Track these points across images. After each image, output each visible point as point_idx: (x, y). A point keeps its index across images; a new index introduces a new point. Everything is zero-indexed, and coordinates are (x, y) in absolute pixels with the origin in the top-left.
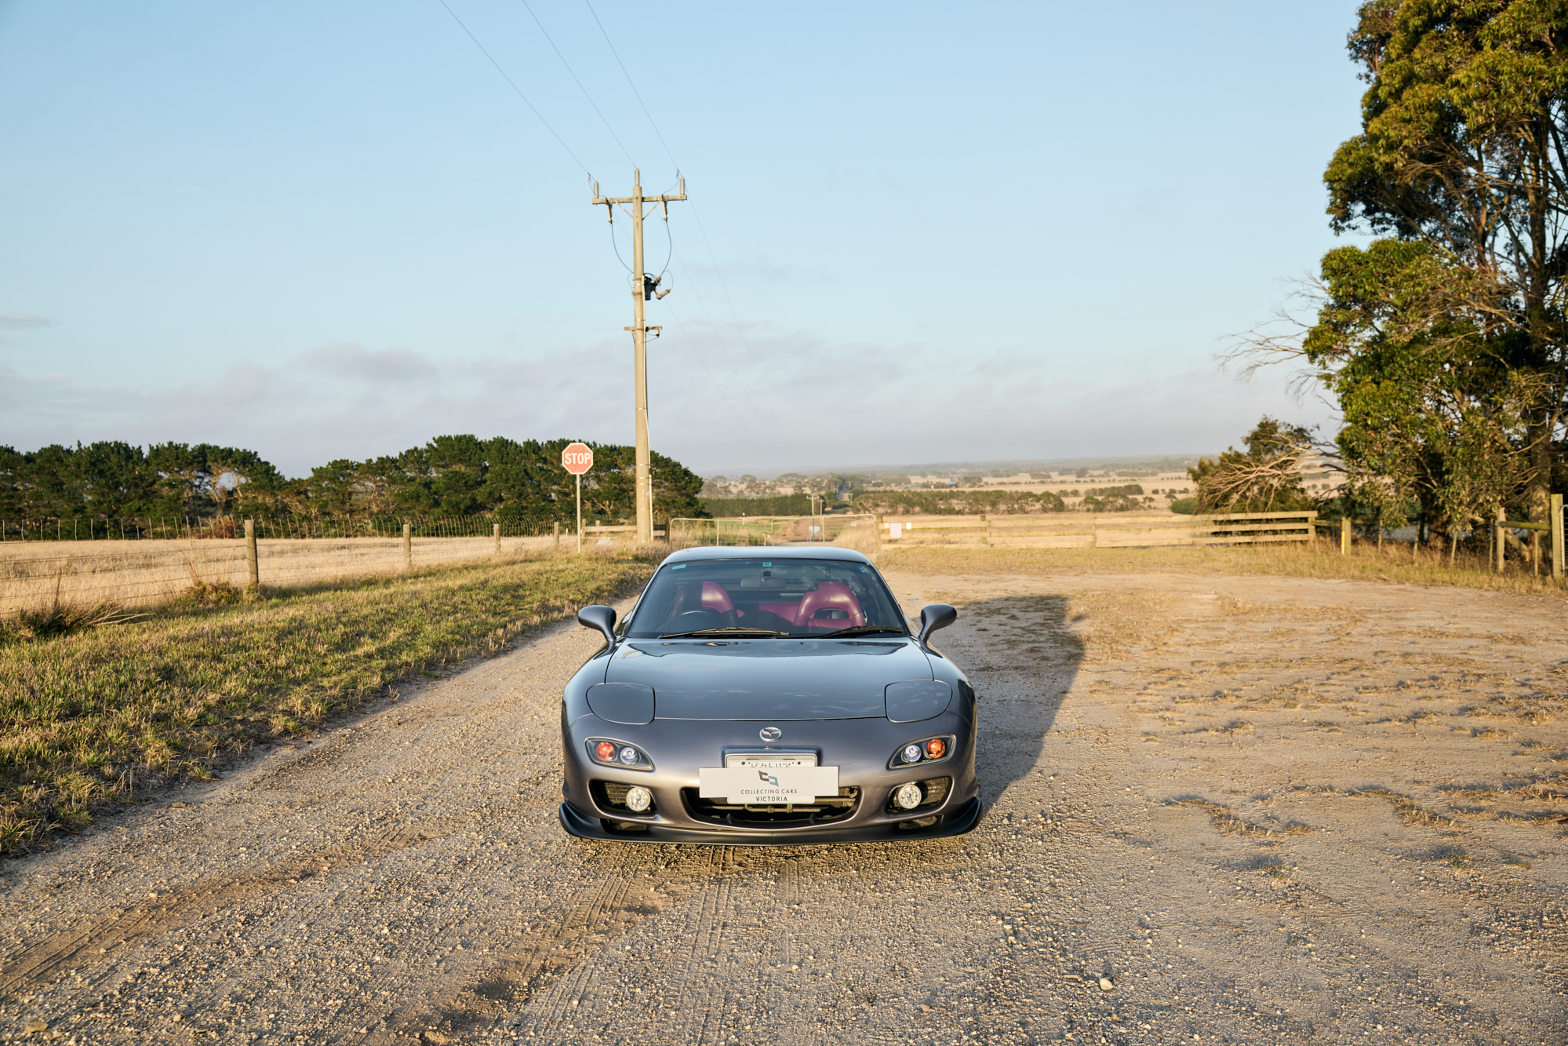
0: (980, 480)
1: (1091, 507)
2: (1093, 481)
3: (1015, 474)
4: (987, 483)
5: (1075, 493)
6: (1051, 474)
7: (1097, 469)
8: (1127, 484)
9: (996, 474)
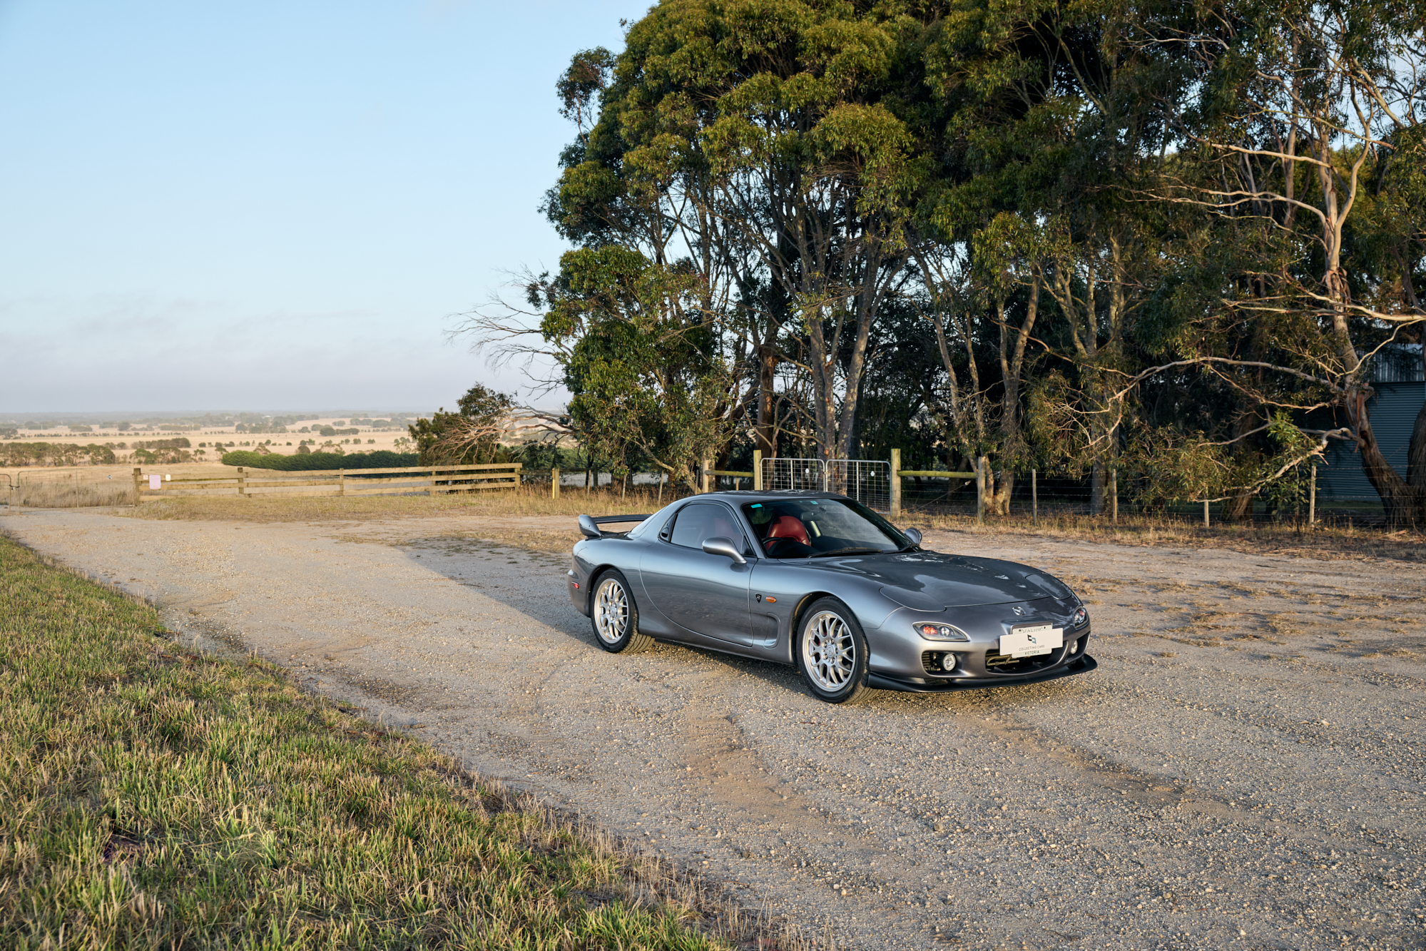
0: (15, 432)
1: (143, 459)
2: (137, 434)
3: (53, 426)
4: (23, 435)
5: (122, 446)
6: (92, 426)
7: (140, 423)
8: (174, 437)
9: (31, 426)
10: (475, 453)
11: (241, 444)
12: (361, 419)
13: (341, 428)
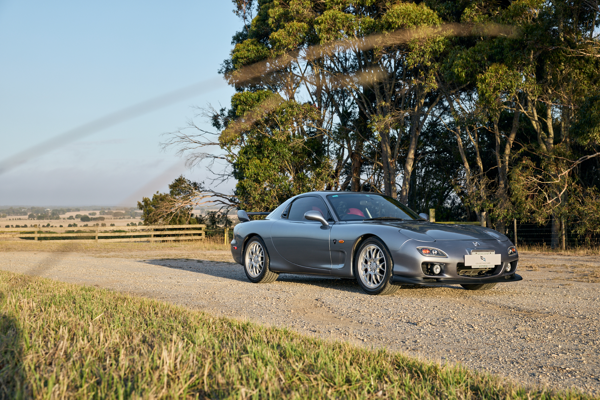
10: (177, 219)
11: (31, 226)
12: (106, 211)
13: (94, 217)
